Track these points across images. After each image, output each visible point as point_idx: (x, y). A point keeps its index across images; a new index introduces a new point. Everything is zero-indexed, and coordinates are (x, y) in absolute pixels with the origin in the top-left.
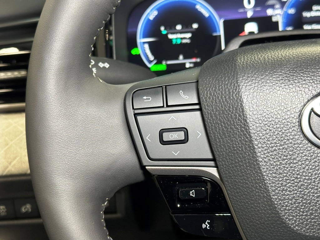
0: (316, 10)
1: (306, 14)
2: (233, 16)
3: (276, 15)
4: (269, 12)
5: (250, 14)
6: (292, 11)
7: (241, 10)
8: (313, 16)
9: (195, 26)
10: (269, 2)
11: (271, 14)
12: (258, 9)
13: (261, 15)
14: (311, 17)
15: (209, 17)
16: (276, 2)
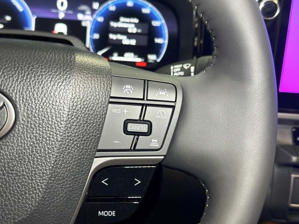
0: (123, 21)
1: (113, 24)
2: (46, 14)
3: (86, 20)
4: (80, 17)
5: (61, 16)
6: (101, 19)
7: (54, 11)
8: (119, 26)
9: (8, 18)
10: (81, 8)
11: (81, 19)
12: (70, 12)
13: (72, 18)
14: (117, 27)
15: (23, 12)
16: (87, 8)
